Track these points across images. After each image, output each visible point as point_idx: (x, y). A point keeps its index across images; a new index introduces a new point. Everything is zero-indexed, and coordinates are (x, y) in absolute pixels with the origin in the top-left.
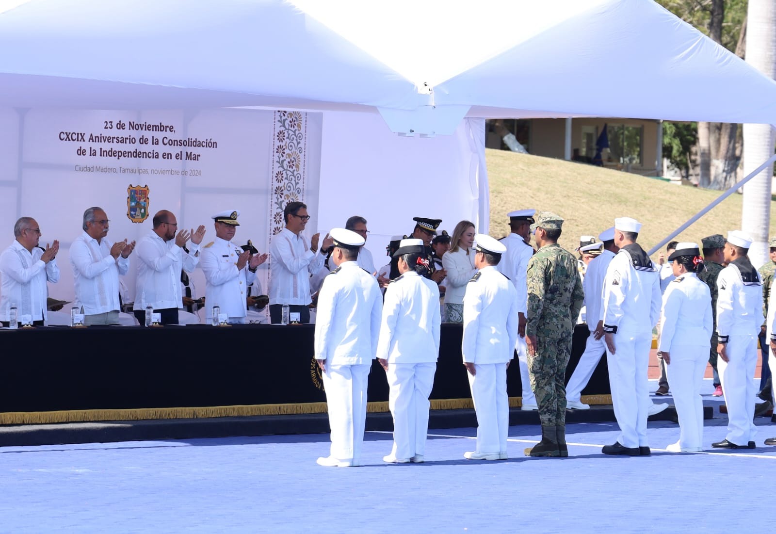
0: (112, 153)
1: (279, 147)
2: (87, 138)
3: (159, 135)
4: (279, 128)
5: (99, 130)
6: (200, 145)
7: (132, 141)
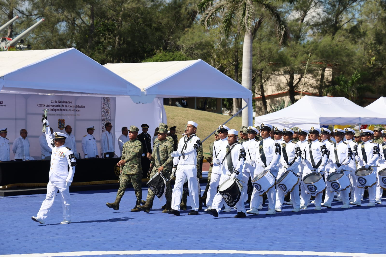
0: (53, 110)
1: (103, 107)
2: (46, 105)
3: (68, 104)
4: (103, 102)
5: (49, 103)
6: (80, 107)
7: (60, 106)
